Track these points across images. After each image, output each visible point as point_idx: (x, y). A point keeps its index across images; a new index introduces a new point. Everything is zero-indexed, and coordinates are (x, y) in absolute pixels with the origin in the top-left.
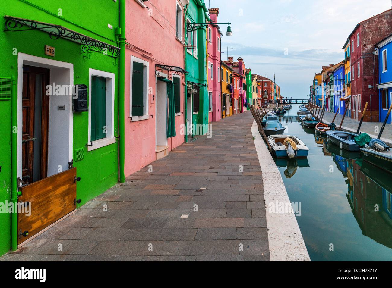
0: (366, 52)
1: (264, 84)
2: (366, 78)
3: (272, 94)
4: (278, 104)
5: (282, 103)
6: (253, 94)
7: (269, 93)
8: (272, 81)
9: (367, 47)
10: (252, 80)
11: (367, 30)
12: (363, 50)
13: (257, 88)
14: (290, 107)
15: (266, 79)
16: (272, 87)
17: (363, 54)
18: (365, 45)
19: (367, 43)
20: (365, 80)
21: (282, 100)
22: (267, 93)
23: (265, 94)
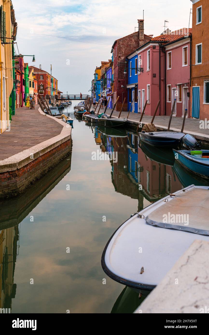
0: (120, 62)
1: (40, 77)
2: (120, 80)
3: (49, 88)
4: (55, 99)
5: (60, 99)
6: (30, 88)
7: (45, 87)
8: (48, 74)
9: (121, 58)
10: (29, 74)
11: (121, 46)
12: (118, 60)
13: (33, 82)
14: (69, 104)
15: (42, 71)
16: (49, 80)
17: (118, 63)
18: (120, 57)
19: (121, 55)
20: (119, 82)
21: (60, 95)
22: (43, 88)
23: (41, 88)
